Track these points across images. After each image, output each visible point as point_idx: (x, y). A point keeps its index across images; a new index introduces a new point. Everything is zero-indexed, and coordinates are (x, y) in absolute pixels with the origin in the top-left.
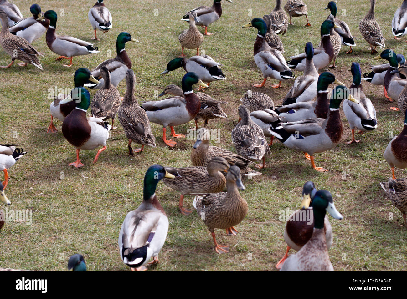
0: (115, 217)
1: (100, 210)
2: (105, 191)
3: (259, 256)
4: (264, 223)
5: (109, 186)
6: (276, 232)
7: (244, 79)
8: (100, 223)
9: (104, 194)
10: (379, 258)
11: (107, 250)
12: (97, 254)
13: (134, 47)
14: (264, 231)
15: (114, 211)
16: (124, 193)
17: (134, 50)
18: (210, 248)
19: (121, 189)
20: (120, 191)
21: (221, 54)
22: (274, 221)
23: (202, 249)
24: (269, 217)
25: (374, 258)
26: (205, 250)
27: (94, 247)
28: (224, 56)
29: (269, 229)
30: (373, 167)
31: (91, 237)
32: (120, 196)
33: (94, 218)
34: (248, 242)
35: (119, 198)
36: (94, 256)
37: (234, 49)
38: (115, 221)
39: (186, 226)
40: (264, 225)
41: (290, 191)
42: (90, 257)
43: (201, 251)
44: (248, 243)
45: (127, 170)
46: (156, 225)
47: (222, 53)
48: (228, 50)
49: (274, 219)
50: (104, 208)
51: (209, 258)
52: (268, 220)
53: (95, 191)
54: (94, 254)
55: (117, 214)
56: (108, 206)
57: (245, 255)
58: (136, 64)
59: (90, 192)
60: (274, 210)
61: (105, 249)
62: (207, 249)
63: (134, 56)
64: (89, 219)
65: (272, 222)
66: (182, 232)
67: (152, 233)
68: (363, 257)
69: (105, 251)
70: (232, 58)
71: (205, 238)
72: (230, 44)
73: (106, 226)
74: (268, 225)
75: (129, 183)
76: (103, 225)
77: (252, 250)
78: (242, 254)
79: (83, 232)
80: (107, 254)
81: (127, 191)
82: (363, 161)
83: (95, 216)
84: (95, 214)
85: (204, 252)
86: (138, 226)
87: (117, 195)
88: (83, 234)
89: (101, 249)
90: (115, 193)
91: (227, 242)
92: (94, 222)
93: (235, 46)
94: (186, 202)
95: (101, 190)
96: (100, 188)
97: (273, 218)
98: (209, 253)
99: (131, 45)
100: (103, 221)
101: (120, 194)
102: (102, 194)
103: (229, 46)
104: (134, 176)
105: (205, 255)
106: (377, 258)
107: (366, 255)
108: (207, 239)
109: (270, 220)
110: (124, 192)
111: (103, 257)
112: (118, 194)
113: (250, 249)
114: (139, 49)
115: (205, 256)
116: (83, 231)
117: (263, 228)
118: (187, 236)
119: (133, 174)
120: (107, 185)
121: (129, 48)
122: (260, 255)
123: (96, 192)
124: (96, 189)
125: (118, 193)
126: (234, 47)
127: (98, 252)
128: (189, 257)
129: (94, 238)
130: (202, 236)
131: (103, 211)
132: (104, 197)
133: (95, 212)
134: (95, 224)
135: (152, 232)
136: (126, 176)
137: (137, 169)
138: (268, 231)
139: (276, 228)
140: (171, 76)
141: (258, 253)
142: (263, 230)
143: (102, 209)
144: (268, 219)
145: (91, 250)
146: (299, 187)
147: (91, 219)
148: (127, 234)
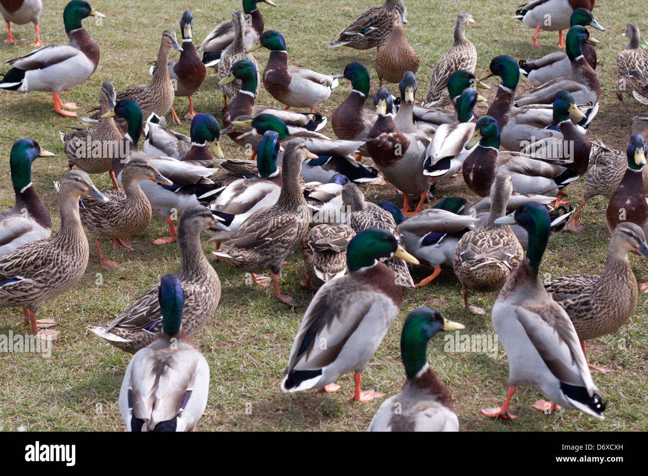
0: (102, 353)
1: (75, 342)
2: (83, 307)
3: (363, 425)
4: (372, 364)
5: (90, 298)
6: (394, 380)
7: (334, 103)
8: (75, 365)
9: (83, 312)
10: (580, 427)
11: (87, 415)
12: (69, 421)
13: (136, 46)
14: (373, 378)
15: (100, 344)
16: (119, 311)
17: (136, 51)
18: (274, 410)
19: (113, 303)
20: (110, 307)
21: (292, 59)
22: (390, 360)
23: (261, 411)
24: (380, 352)
25: (571, 426)
26: (265, 414)
27: (64, 409)
28: (298, 62)
29: (381, 375)
30: (568, 262)
31: (58, 390)
32: (111, 316)
33: (64, 357)
34: (344, 398)
35: (110, 319)
36: (64, 424)
37: (317, 49)
38: (101, 361)
39: (230, 369)
40: (372, 367)
41: (418, 306)
42: (56, 426)
43: (259, 416)
44: (343, 400)
45: (124, 268)
46: (193, 376)
47: (294, 57)
48: (305, 52)
49: (390, 357)
50: (82, 339)
51: (273, 428)
52: (378, 358)
53: (65, 307)
54: (63, 421)
55: (106, 349)
56: (89, 334)
57: (337, 422)
58: (140, 77)
59: (56, 309)
60: (391, 341)
61: (83, 411)
62: (270, 411)
63: (135, 61)
64: (54, 357)
65: (387, 363)
66: (223, 382)
67: (189, 391)
68: (551, 425)
69: (84, 416)
70: (312, 65)
71: (265, 392)
72: (310, 40)
73: (86, 370)
74: (379, 368)
75: (127, 292)
76: (80, 368)
77: (350, 413)
78: (332, 421)
79: (44, 382)
80: (88, 421)
81: (123, 307)
82: (550, 252)
83: (66, 353)
84: (66, 349)
85: (263, 416)
86: (161, 378)
87: (105, 315)
88: (45, 385)
89: (77, 411)
90: (101, 311)
91: (305, 399)
92: (64, 363)
93: (317, 43)
94: (231, 326)
95: (76, 305)
96: (75, 302)
97: (388, 355)
98: (273, 418)
99: (131, 42)
100: (80, 362)
101: (111, 312)
102: (78, 312)
103: (306, 44)
104: (137, 280)
105: (266, 422)
106: (576, 425)
107: (557, 422)
108: (268, 394)
109: (383, 358)
110: (118, 308)
111: (80, 427)
112: (108, 313)
113: (347, 412)
114: (145, 49)
115: (265, 425)
116: (43, 380)
117: (369, 373)
118: (232, 388)
119: (134, 275)
120: (87, 296)
121: (126, 48)
122: (365, 423)
123: (68, 309)
124: (67, 303)
125: (108, 310)
126: (315, 45)
127: (71, 417)
128: (237, 427)
129: (63, 391)
130: (259, 387)
131: (81, 343)
132: (81, 318)
133: (65, 345)
134: (67, 366)
135: (188, 389)
136: (122, 278)
137: (143, 268)
138: (379, 379)
139: (394, 373)
140: (203, 98)
141: (361, 418)
142: (371, 377)
143: (78, 340)
144: (379, 356)
145: (58, 414)
146: (436, 299)
147: (59, 357)
148: (141, 391)
